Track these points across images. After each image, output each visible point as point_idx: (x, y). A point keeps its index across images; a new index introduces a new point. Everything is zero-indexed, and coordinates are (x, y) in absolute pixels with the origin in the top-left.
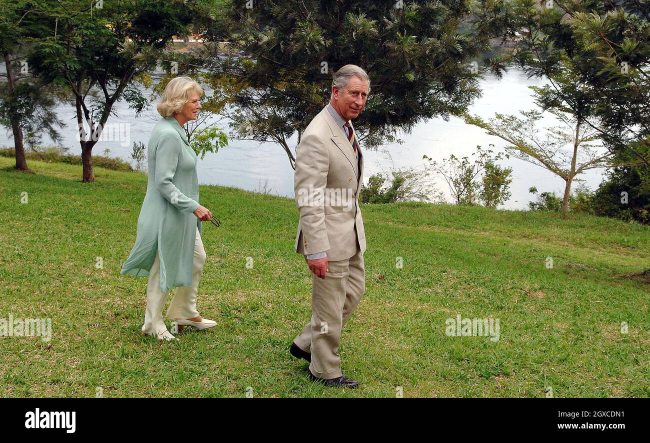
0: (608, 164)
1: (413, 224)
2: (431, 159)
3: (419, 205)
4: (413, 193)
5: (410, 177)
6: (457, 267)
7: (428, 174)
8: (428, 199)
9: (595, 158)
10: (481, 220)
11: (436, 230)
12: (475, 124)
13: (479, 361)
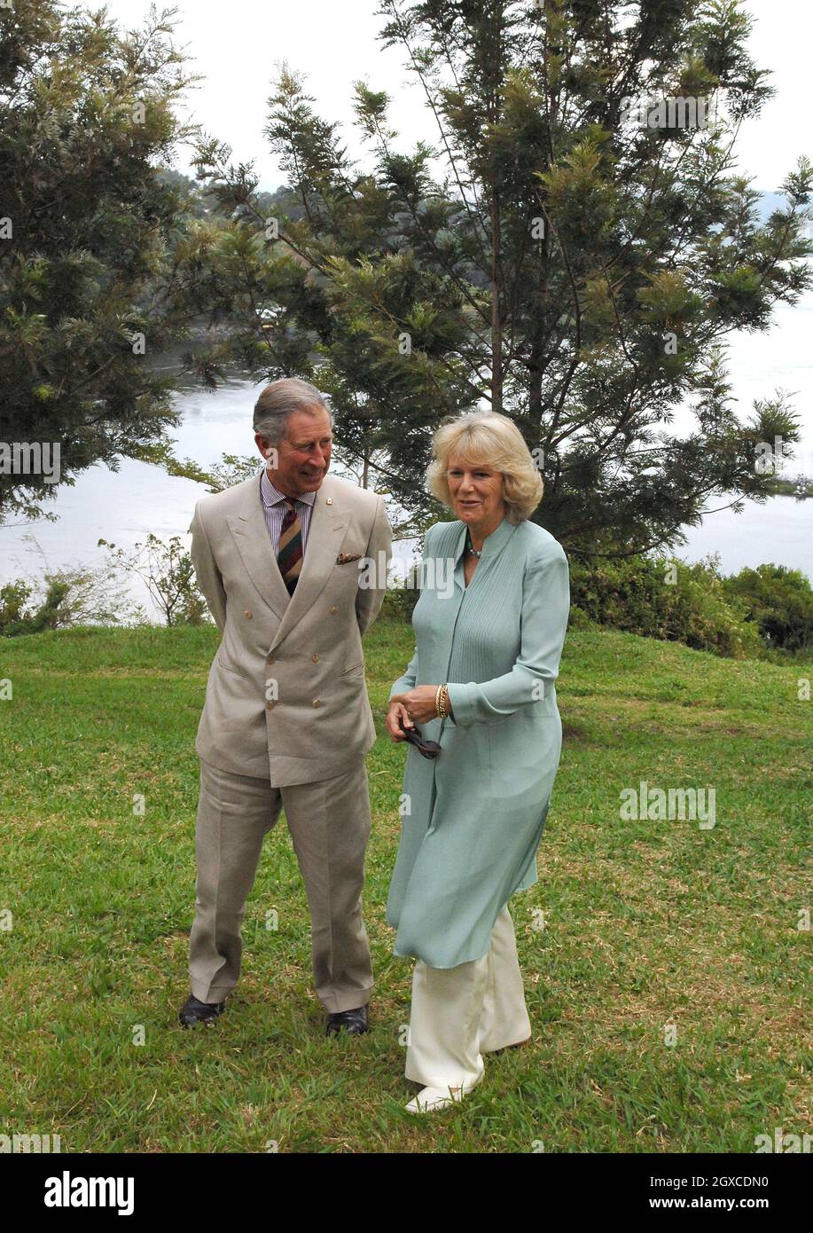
0: (420, 532)
1: (80, 668)
2: (113, 546)
3: (93, 632)
4: (87, 610)
5: (80, 582)
6: (131, 738)
7: (114, 576)
8: (116, 620)
9: (399, 524)
10: (208, 648)
11: (125, 674)
12: (187, 476)
13: (136, 912)
